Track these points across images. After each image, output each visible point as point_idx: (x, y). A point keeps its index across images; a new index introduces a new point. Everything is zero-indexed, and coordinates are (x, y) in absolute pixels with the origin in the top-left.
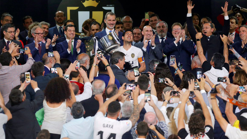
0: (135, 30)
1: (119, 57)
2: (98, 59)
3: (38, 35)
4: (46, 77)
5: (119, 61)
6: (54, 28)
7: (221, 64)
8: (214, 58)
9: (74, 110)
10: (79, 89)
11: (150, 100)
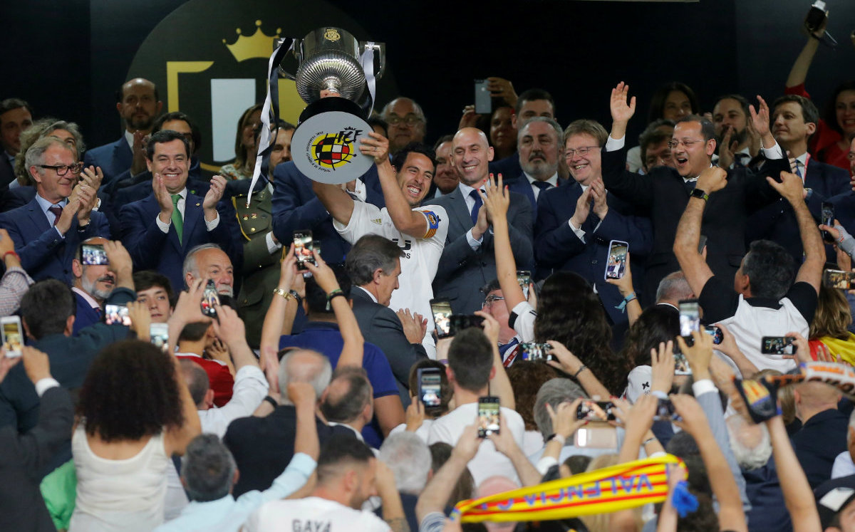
0: (443, 148)
1: (376, 260)
2: (300, 266)
3: (52, 172)
4: (77, 339)
5: (376, 276)
6: (116, 147)
7: (779, 285)
8: (749, 261)
9: (194, 468)
10: (208, 383)
11: (497, 432)
